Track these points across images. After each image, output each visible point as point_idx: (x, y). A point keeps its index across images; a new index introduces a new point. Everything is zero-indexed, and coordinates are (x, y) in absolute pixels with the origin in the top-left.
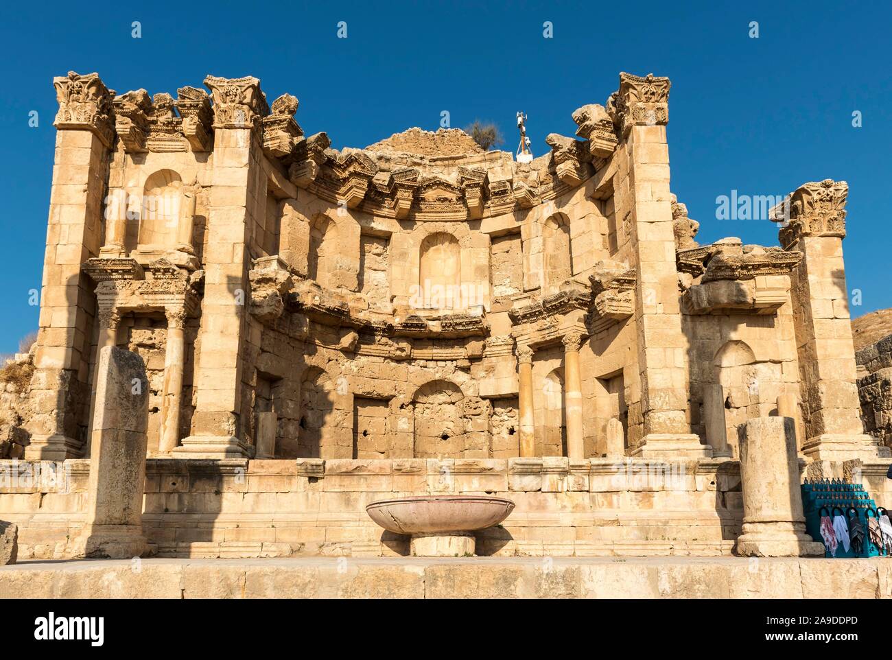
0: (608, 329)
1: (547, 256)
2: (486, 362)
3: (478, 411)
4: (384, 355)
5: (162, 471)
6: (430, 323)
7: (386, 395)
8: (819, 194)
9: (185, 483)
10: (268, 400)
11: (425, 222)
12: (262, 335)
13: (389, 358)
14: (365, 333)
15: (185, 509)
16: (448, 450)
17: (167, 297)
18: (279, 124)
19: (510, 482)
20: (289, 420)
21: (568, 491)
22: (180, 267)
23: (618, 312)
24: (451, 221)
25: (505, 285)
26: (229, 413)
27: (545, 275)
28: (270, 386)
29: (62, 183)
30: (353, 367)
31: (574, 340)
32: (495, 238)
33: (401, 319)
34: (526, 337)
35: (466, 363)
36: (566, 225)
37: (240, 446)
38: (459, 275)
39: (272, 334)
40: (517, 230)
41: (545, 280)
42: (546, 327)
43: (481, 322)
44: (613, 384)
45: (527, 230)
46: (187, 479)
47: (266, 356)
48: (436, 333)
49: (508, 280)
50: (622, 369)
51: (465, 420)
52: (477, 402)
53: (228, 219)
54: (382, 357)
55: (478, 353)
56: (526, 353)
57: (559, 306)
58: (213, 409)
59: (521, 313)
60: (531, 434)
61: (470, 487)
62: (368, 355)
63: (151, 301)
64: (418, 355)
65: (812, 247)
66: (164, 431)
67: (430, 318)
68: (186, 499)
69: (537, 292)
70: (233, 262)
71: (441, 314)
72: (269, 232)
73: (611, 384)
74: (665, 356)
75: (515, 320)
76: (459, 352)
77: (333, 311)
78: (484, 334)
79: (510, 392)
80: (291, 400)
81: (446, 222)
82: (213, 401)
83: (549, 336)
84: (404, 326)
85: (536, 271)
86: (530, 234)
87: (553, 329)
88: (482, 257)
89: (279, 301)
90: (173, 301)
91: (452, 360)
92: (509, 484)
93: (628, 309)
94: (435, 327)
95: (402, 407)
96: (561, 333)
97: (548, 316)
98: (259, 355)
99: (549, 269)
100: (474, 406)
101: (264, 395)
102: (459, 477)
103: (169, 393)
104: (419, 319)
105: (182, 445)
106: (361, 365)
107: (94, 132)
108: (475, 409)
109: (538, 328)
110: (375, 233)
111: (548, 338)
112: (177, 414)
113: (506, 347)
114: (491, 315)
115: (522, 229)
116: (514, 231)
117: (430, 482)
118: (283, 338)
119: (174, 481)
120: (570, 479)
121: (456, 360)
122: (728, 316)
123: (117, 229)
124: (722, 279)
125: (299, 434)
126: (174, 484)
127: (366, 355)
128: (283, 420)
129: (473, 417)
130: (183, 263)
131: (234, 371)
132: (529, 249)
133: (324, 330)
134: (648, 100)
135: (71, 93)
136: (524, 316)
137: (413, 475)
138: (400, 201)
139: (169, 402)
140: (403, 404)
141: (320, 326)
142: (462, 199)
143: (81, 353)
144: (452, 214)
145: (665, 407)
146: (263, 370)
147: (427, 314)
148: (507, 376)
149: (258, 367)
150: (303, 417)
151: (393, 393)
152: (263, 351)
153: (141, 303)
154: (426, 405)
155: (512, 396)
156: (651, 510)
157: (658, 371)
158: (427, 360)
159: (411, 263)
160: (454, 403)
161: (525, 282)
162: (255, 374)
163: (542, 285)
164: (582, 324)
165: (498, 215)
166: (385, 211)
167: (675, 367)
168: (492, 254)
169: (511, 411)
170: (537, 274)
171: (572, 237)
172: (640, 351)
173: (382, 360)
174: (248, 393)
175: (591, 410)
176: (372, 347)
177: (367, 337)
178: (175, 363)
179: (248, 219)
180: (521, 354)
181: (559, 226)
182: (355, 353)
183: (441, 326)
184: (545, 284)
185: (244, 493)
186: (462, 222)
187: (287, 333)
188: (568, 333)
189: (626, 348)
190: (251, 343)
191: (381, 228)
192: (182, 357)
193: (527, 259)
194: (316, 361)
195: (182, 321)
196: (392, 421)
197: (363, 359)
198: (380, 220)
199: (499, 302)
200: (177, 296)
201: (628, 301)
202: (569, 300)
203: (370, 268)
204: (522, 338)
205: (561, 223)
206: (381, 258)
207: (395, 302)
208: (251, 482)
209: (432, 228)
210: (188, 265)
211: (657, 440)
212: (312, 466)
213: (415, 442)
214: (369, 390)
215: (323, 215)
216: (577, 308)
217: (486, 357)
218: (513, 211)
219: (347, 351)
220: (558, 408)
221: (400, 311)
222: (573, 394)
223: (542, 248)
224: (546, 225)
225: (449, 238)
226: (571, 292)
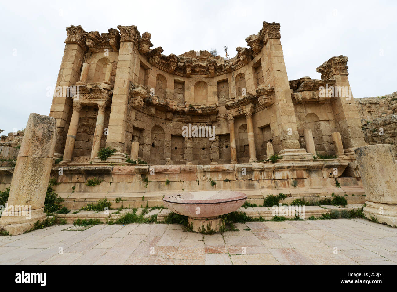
0: (262, 110)
1: (237, 87)
2: (217, 124)
4: (182, 121)
5: (72, 173)
6: (198, 110)
8: (338, 60)
11: (196, 78)
12: (136, 114)
13: (184, 122)
14: (175, 114)
15: (82, 191)
17: (98, 100)
18: (144, 42)
19: (237, 176)
20: (147, 144)
21: (264, 179)
22: (104, 89)
23: (268, 103)
24: (204, 78)
25: (223, 98)
26: (118, 143)
27: (237, 93)
28: (140, 132)
29: (65, 61)
30: (171, 125)
31: (250, 114)
32: (219, 83)
33: (188, 109)
34: (232, 114)
35: (210, 124)
36: (243, 77)
38: (207, 95)
39: (140, 113)
41: (237, 95)
42: (239, 110)
43: (215, 109)
45: (230, 79)
46: (84, 176)
47: (137, 121)
48: (200, 113)
49: (224, 96)
50: (270, 124)
51: (211, 143)
53: (123, 71)
55: (214, 120)
56: (232, 119)
57: (243, 103)
58: (112, 141)
59: (230, 105)
60: (235, 148)
61: (218, 178)
62: (177, 121)
63: (92, 101)
64: (194, 121)
65: (338, 79)
66: (93, 150)
68: (83, 186)
69: (234, 99)
70: (124, 87)
71: (201, 107)
72: (141, 79)
73: (263, 130)
74: (289, 118)
75: (228, 108)
76: (208, 120)
77: (163, 105)
78: (217, 113)
79: (226, 133)
80: (148, 137)
82: (113, 138)
84: (189, 111)
85: (233, 92)
86: (231, 81)
87: (241, 111)
88: (215, 88)
89: (141, 101)
90: (100, 101)
91: (206, 123)
92: (236, 177)
93: (272, 102)
96: (245, 112)
97: (240, 106)
98: (134, 121)
99: (238, 92)
101: (137, 135)
102: (213, 174)
103: (96, 135)
104: (194, 108)
106: (174, 124)
107: (79, 45)
109: (236, 110)
110: (180, 82)
111: (240, 114)
113: (224, 118)
114: (219, 107)
115: (228, 79)
116: (225, 80)
117: (199, 176)
118: (145, 115)
120: (265, 174)
121: (207, 122)
122: (308, 104)
123: (83, 76)
124: (306, 90)
125: (151, 149)
126: (78, 178)
128: (144, 145)
129: (213, 142)
130: (105, 87)
131: (122, 127)
132: (231, 85)
133: (160, 113)
134: (273, 31)
135: (71, 32)
136: (231, 107)
137: (191, 173)
138: (187, 71)
139: (96, 139)
140: (189, 138)
141: (159, 111)
142: (208, 70)
143: (66, 121)
144: (204, 75)
145: (291, 138)
146: (136, 126)
147: (197, 107)
148: (225, 128)
149: (134, 125)
150: (153, 143)
152: (136, 119)
153: (89, 102)
154: (197, 138)
157: (287, 124)
158: (197, 123)
159: (191, 91)
161: (230, 96)
162: (133, 128)
163: (236, 97)
164: (252, 109)
165: (220, 75)
166: (183, 75)
167: (293, 122)
168: (218, 88)
169: (226, 140)
170: (234, 93)
171: (246, 80)
172: (278, 117)
173: (182, 123)
174: (129, 135)
175: (257, 139)
176: (178, 118)
177: (176, 115)
178: (100, 124)
179: (131, 72)
180: (230, 120)
181: (241, 78)
182: (172, 121)
183: (202, 111)
184: (237, 96)
185: (111, 183)
186: (208, 78)
187: (147, 113)
188: (247, 112)
189: (271, 116)
190: (131, 116)
191: (181, 80)
192: (103, 122)
193: (230, 89)
194: (158, 123)
195: (104, 108)
196: (185, 144)
197: (175, 122)
198: (181, 77)
199: (221, 103)
200: (102, 99)
201: (271, 99)
202: (247, 100)
203: (178, 93)
204: (230, 114)
205: (241, 77)
206: (181, 90)
207: (186, 103)
208: (114, 177)
209: (198, 80)
210: (107, 88)
211: (289, 152)
212: (142, 169)
213: (193, 151)
214: (177, 133)
215: (161, 75)
216: (250, 103)
217: (217, 121)
218: (225, 74)
219: (169, 120)
220: (243, 138)
221: (188, 106)
222: (251, 134)
223: (235, 85)
224: (236, 77)
225: (204, 83)
226: (249, 97)
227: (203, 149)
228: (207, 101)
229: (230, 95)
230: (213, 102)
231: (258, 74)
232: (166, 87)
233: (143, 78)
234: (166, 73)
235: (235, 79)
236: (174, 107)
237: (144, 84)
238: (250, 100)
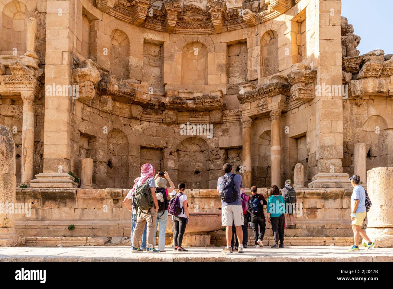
0: (298, 107)
1: (263, 59)
2: (224, 127)
3: (217, 157)
4: (159, 121)
5: (25, 196)
6: (188, 102)
7: (161, 146)
9: (39, 203)
10: (87, 150)
11: (185, 34)
12: (82, 110)
13: (162, 123)
14: (147, 108)
15: (40, 218)
16: (199, 180)
17: (21, 86)
20: (101, 162)
22: (29, 67)
23: (305, 97)
24: (201, 35)
25: (236, 77)
26: (63, 159)
27: (261, 71)
28: (89, 141)
30: (140, 129)
31: (277, 114)
32: (230, 46)
33: (169, 99)
34: (248, 111)
36: (275, 38)
37: (71, 179)
38: (206, 70)
39: (88, 109)
40: (244, 41)
41: (261, 74)
42: (260, 105)
43: (220, 101)
44: (300, 141)
45: (251, 41)
46: (40, 200)
47: (85, 123)
48: (192, 108)
49: (238, 74)
50: (306, 132)
51: (210, 162)
52: (217, 151)
53: (58, 35)
54: (158, 122)
55: (217, 121)
56: (248, 121)
57: (267, 92)
58: (53, 157)
59: (245, 96)
60: (249, 171)
61: (209, 206)
63: (11, 89)
64: (181, 121)
67: (187, 98)
68: (40, 212)
69: (256, 82)
70: (62, 63)
71: (195, 95)
72: (84, 42)
73: (299, 141)
74: (332, 125)
75: (241, 99)
76: (207, 119)
78: (223, 108)
79: (237, 145)
80: (102, 150)
81: (199, 34)
82: (54, 152)
83: (262, 111)
84: (172, 103)
85: (255, 68)
86: (252, 44)
87: (265, 107)
88: (222, 59)
89: (92, 89)
90: (25, 89)
93: (311, 95)
94: (191, 104)
95: (171, 154)
96: (269, 109)
97: (262, 98)
98: (81, 122)
99: (264, 67)
100: (214, 153)
101: (85, 147)
102: (203, 200)
103: (26, 147)
104: (181, 99)
105: (36, 179)
106: (145, 127)
108: (216, 155)
109: (256, 106)
110: (154, 42)
111: (261, 112)
112: (32, 160)
113: (235, 117)
114: (227, 96)
115: (248, 41)
116: (243, 41)
118: (96, 111)
119: (33, 201)
124: (370, 77)
125: (107, 171)
126: (33, 203)
127: (148, 121)
128: (97, 162)
129: (215, 160)
130: (30, 64)
131: (66, 133)
132: (252, 54)
133: (121, 106)
136: (247, 98)
138: (169, 21)
139: (26, 153)
140: (171, 152)
141: (118, 103)
142: (209, 20)
144: (203, 30)
145: (330, 157)
146: (83, 132)
147: (186, 95)
148: (236, 135)
149: (81, 130)
150: (110, 160)
151: (165, 145)
152: (83, 120)
153: (5, 90)
154: (186, 153)
155: (238, 147)
156: (315, 219)
157: (327, 135)
159: (176, 61)
160: (203, 152)
161: (248, 75)
162: (79, 135)
163: (259, 78)
164: (282, 104)
165: (233, 30)
166: (159, 27)
167: (337, 132)
168: (229, 56)
169: (238, 156)
170: (256, 70)
171: (279, 46)
172: (317, 122)
173: (158, 125)
174: (75, 146)
175: (286, 157)
176: (152, 116)
177: (148, 110)
178: (29, 128)
179: (71, 36)
180: (244, 122)
181: (271, 39)
182: (141, 121)
183: (195, 103)
184: (261, 77)
185: (75, 209)
186: (209, 34)
187: (98, 108)
188: (274, 109)
189: (309, 119)
190: (75, 115)
191: (157, 39)
192: (33, 124)
193: (251, 60)
194: (117, 126)
195: (32, 102)
196: (165, 162)
197: (146, 124)
198: (156, 33)
199: (232, 88)
200: (28, 86)
201: (311, 90)
202: (275, 89)
203: (149, 65)
204: (245, 112)
205: (272, 37)
206: (157, 58)
207: (166, 87)
208: (78, 202)
209: (189, 39)
210: (33, 66)
211: (324, 177)
212: (115, 193)
213: (178, 175)
214: (150, 143)
215: (119, 30)
216: (280, 94)
217: (223, 123)
218: (242, 28)
219: (136, 118)
220: (267, 155)
221: (170, 93)
222: (275, 148)
223: (260, 53)
224: (263, 38)
225: (201, 45)
226: (277, 83)
227: (197, 172)
228: (207, 83)
229: (249, 73)
230: (217, 85)
231: (303, 36)
232: (128, 54)
233: (87, 39)
234: (127, 24)
235: (261, 42)
236: (145, 97)
237: (89, 50)
238: (279, 88)
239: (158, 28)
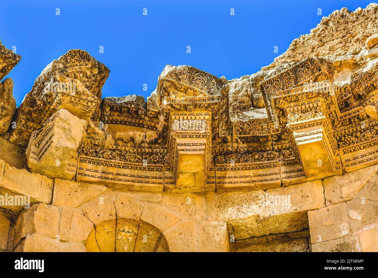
166: (280, 173)
215: (126, 220)
234: (158, 198)
239: (274, 177)
